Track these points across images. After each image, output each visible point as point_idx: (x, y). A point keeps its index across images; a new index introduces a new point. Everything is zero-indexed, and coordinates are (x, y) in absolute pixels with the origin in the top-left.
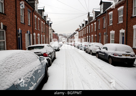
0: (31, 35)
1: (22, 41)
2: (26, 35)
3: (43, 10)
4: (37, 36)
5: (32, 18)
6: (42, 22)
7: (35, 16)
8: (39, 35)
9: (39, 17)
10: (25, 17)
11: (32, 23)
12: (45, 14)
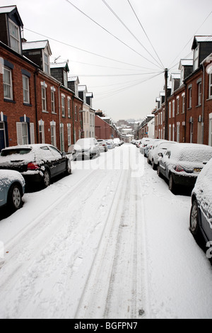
0: (32, 125)
1: (9, 137)
2: (19, 125)
3: (67, 69)
4: (47, 126)
5: (33, 88)
6: (63, 95)
7: (42, 83)
8: (53, 123)
9: (52, 85)
10: (15, 88)
11: (33, 100)
12: (70, 76)
